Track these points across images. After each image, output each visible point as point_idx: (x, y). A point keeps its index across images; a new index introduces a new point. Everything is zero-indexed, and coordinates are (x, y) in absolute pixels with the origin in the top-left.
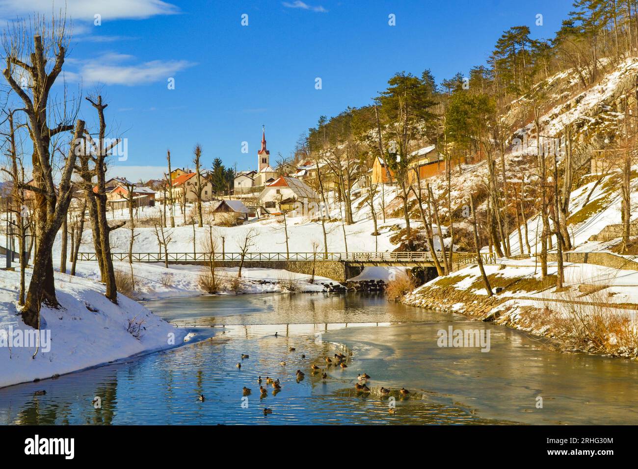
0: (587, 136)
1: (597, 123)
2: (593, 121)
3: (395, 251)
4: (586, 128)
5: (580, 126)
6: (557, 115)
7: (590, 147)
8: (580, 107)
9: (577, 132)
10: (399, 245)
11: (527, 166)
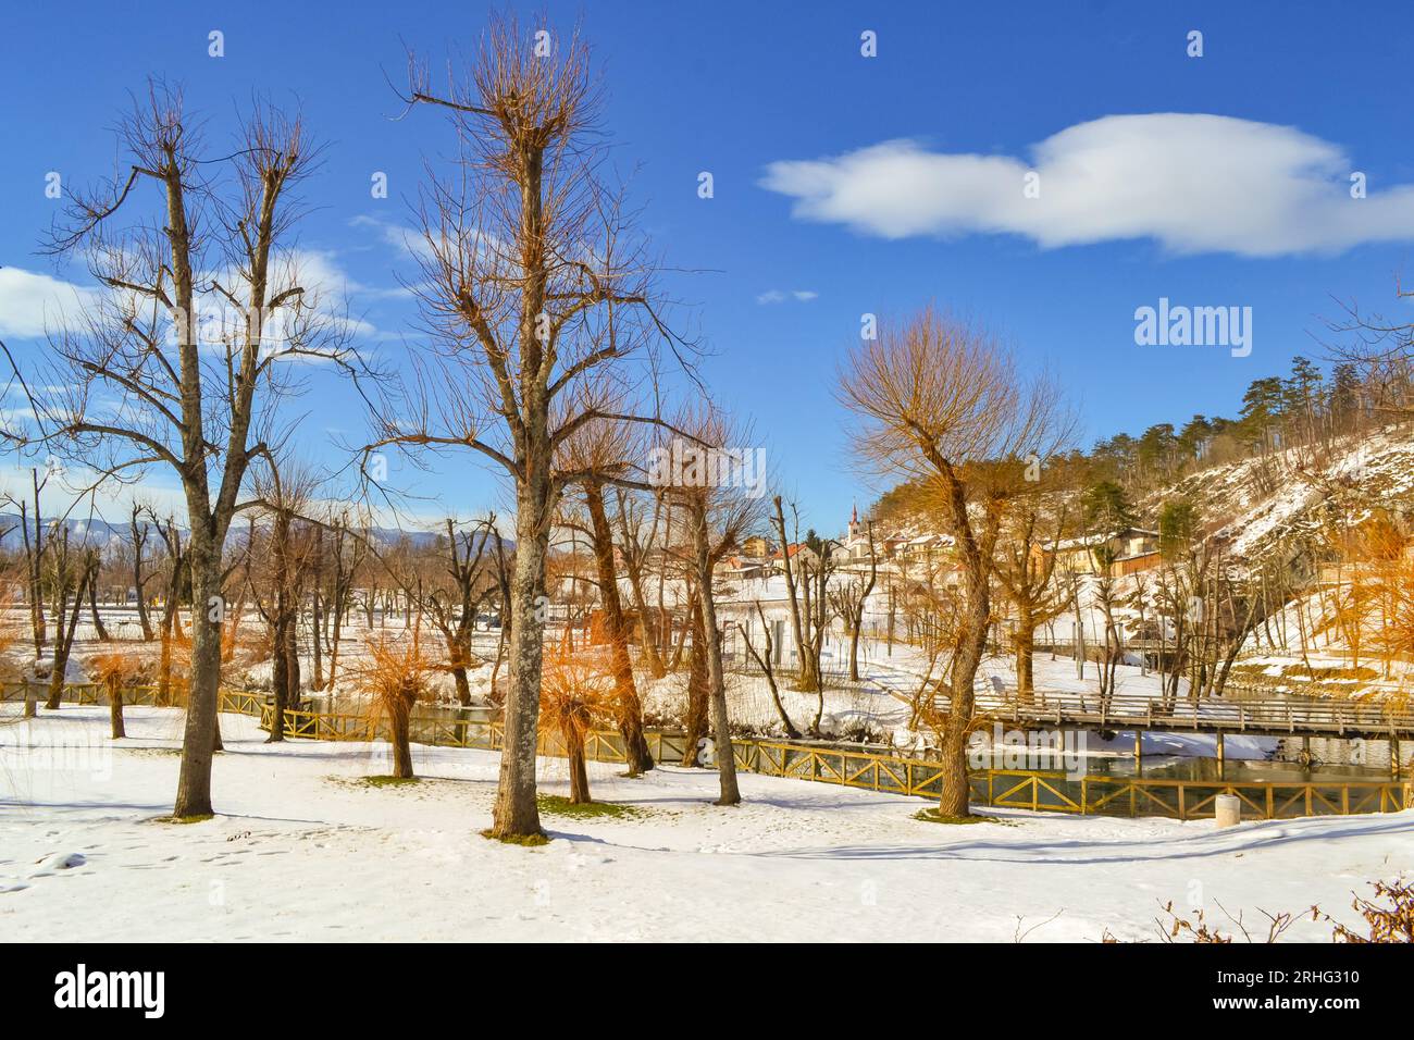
0: (1287, 543)
1: (1293, 531)
2: (1290, 529)
3: (1133, 638)
4: (1284, 535)
5: (1279, 532)
6: (1251, 521)
7: (1290, 552)
8: (1274, 515)
9: (1277, 538)
10: (1135, 633)
11: (1235, 566)
